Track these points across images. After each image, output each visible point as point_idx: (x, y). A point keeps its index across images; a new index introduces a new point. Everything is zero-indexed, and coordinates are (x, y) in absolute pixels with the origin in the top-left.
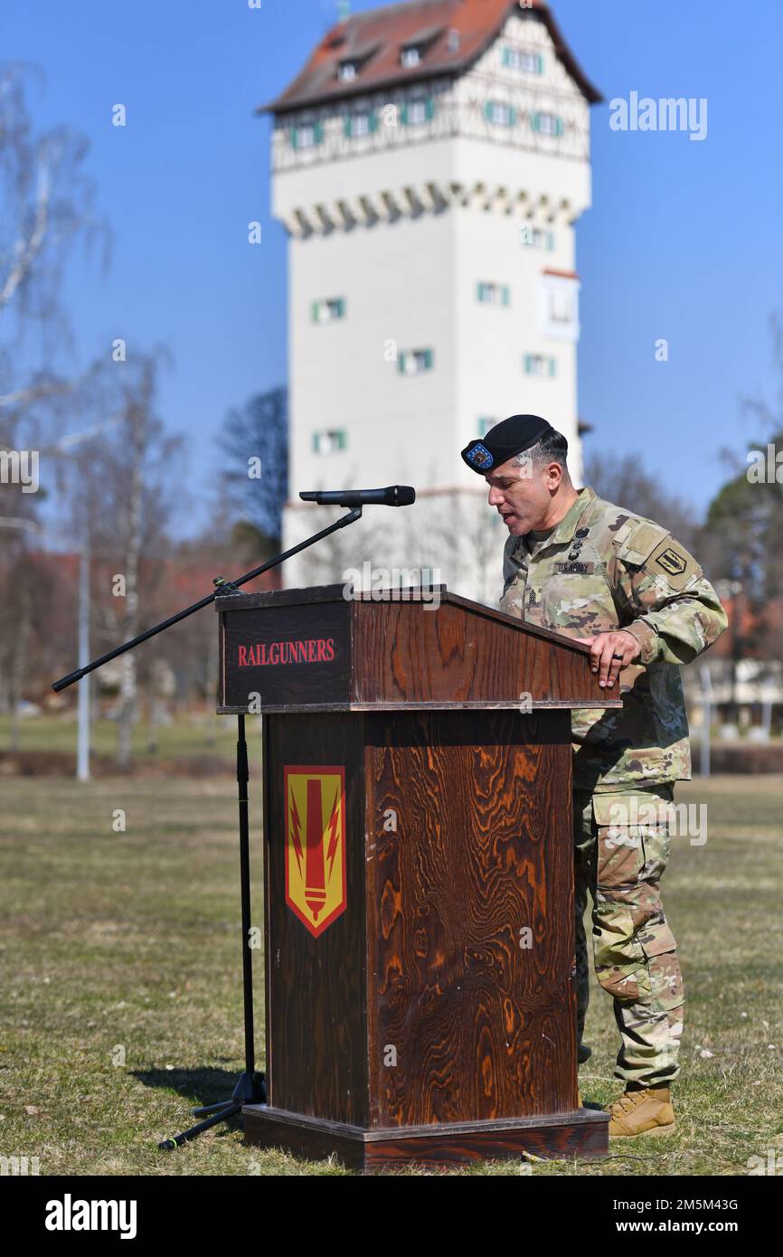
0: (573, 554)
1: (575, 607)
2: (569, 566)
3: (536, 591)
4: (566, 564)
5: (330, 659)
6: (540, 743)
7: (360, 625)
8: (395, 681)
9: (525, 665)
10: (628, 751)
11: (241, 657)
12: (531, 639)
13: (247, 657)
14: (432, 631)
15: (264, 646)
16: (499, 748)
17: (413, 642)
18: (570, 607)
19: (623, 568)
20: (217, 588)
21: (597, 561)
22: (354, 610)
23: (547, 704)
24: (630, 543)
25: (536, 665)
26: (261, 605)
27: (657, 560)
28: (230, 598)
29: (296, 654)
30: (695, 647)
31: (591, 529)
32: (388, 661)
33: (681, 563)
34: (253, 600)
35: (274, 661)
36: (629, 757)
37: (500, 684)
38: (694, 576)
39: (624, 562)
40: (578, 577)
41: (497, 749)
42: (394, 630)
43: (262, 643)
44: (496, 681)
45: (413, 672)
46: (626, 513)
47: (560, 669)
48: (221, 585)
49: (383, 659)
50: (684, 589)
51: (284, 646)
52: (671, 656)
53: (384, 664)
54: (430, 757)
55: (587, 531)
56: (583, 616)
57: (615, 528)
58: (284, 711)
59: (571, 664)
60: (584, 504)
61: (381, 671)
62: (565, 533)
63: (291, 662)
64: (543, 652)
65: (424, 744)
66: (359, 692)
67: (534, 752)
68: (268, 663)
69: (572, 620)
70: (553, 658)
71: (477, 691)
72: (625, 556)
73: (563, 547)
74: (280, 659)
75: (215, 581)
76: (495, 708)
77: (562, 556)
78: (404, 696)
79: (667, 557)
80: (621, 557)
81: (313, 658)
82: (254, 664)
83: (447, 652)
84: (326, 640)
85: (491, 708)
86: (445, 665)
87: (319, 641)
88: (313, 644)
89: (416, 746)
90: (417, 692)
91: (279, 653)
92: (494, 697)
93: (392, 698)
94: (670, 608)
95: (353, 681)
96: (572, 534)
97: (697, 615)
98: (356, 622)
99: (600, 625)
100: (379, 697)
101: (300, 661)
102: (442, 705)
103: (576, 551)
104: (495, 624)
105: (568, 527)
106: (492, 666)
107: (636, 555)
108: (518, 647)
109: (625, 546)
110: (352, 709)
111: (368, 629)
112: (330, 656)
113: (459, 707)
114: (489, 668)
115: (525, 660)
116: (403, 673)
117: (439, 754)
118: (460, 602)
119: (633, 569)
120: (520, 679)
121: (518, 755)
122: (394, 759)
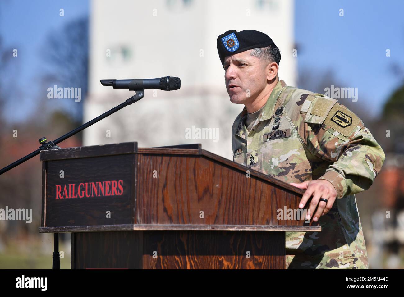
0: (276, 126)
1: (281, 161)
2: (273, 134)
3: (254, 156)
4: (271, 133)
5: (121, 194)
6: (264, 255)
7: (141, 171)
8: (165, 210)
9: (254, 199)
10: (327, 253)
11: (58, 193)
12: (259, 183)
13: (62, 193)
14: (191, 176)
15: (74, 185)
16: (236, 258)
17: (178, 183)
18: (278, 162)
19: (309, 129)
20: (41, 145)
21: (292, 127)
22: (138, 160)
23: (269, 228)
24: (312, 110)
25: (262, 200)
26: (73, 157)
27: (332, 119)
28: (50, 152)
29: (97, 190)
30: (371, 178)
31: (284, 107)
32: (160, 196)
33: (348, 119)
34: (67, 153)
35: (81, 195)
36: (328, 257)
37: (237, 213)
38: (358, 127)
39: (310, 124)
40: (280, 141)
41: (234, 258)
42: (165, 174)
43: (73, 183)
44: (234, 211)
45: (177, 204)
46: (305, 92)
47: (278, 203)
48: (44, 143)
49: (157, 194)
50: (353, 135)
51: (89, 185)
52: (355, 187)
53: (157, 198)
54: (188, 263)
55: (282, 109)
56: (287, 166)
57: (300, 103)
58: (87, 230)
59: (286, 200)
60: (278, 92)
61: (156, 202)
62: (268, 113)
63: (93, 196)
64: (267, 192)
65: (184, 254)
66: (140, 216)
67: (259, 261)
68: (77, 197)
69: (281, 171)
70: (274, 196)
71: (221, 218)
72: (310, 120)
73: (267, 122)
74: (86, 194)
75: (40, 140)
76: (234, 229)
77: (268, 129)
78: (171, 220)
79: (338, 117)
80: (307, 121)
81: (108, 193)
82: (67, 197)
83: (201, 190)
84: (118, 181)
85: (231, 229)
86: (200, 199)
87: (113, 182)
88: (108, 184)
89: (178, 255)
90: (180, 218)
91: (84, 189)
92: (233, 222)
93: (163, 222)
94: (346, 155)
95: (136, 210)
96: (273, 112)
97: (367, 156)
98: (139, 169)
99: (299, 171)
100: (154, 220)
101: (99, 195)
102: (197, 227)
103: (277, 124)
104: (234, 172)
105: (269, 109)
106: (232, 201)
107: (318, 118)
108: (250, 187)
109: (309, 113)
110: (135, 229)
111: (147, 174)
112: (120, 192)
113: (209, 228)
114: (230, 202)
115: (255, 197)
116: (170, 204)
117: (194, 261)
118: (210, 156)
119: (316, 128)
120: (251, 210)
121: (248, 262)
122: (163, 264)
